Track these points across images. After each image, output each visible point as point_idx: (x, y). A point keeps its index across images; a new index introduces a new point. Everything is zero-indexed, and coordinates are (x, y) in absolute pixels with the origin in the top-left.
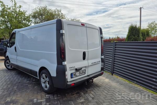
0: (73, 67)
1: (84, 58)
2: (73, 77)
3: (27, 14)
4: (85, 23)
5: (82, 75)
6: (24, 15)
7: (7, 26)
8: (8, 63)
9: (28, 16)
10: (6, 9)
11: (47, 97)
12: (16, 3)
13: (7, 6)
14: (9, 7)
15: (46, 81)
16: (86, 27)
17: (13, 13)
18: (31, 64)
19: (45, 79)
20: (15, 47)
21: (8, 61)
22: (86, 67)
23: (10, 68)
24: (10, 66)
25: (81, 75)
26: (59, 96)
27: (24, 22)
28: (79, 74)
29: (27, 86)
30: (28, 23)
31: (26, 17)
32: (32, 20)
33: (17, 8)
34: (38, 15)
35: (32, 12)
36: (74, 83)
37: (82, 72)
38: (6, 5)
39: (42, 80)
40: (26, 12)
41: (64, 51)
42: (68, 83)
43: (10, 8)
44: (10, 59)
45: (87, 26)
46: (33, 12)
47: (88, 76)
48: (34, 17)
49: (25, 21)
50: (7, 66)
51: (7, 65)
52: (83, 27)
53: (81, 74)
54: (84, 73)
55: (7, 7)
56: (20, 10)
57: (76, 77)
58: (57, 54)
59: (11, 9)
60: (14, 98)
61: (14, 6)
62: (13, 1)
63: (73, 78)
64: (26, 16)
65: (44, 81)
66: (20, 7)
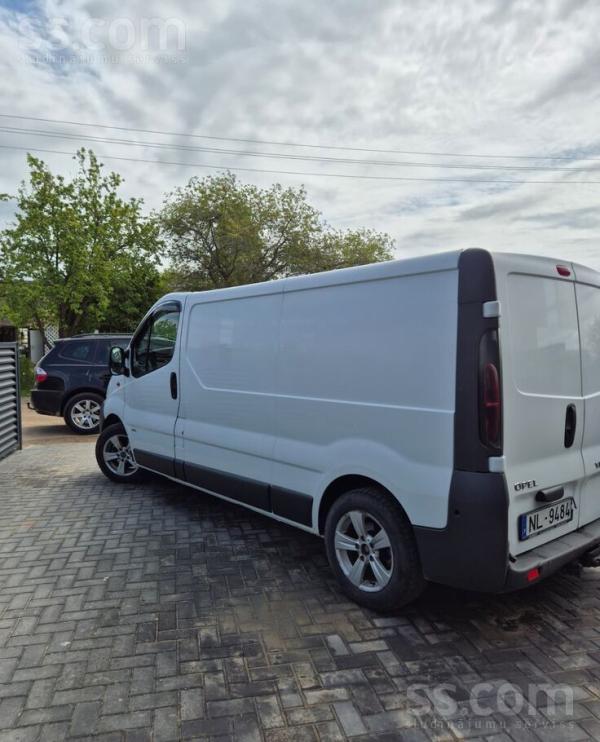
0: (528, 484)
1: (569, 440)
2: (528, 534)
3: (144, 216)
4: (567, 262)
5: (560, 524)
6: (133, 220)
7: (51, 270)
8: (112, 449)
9: (147, 221)
10: (53, 192)
11: (384, 628)
12: (98, 163)
13: (60, 178)
14: (66, 184)
15: (364, 546)
16: (575, 282)
17: (84, 212)
18: (273, 460)
19: (363, 538)
20: (174, 377)
21: (115, 440)
22: (573, 484)
23: (120, 471)
24: (122, 465)
25: (555, 526)
26: (440, 626)
27: (127, 250)
28: (549, 519)
29: (247, 565)
30: (148, 255)
31: (139, 229)
32: (162, 243)
33: (100, 187)
34: (194, 216)
35: (163, 206)
36: (539, 568)
37: (559, 512)
38: (54, 174)
39: (343, 542)
40: (140, 205)
41: (496, 404)
42: (516, 567)
43: (68, 191)
44: (128, 429)
45: (581, 275)
46: (170, 202)
47: (580, 530)
48: (176, 226)
49: (131, 246)
50: (109, 462)
51: (108, 456)
52: (565, 283)
53: (555, 522)
54: (566, 518)
55: (57, 183)
56: (116, 199)
57: (539, 533)
58: (457, 415)
59: (76, 192)
60: (228, 626)
61: (89, 180)
62: (83, 157)
63: (527, 538)
64: (140, 226)
65: (352, 548)
66: (116, 181)
